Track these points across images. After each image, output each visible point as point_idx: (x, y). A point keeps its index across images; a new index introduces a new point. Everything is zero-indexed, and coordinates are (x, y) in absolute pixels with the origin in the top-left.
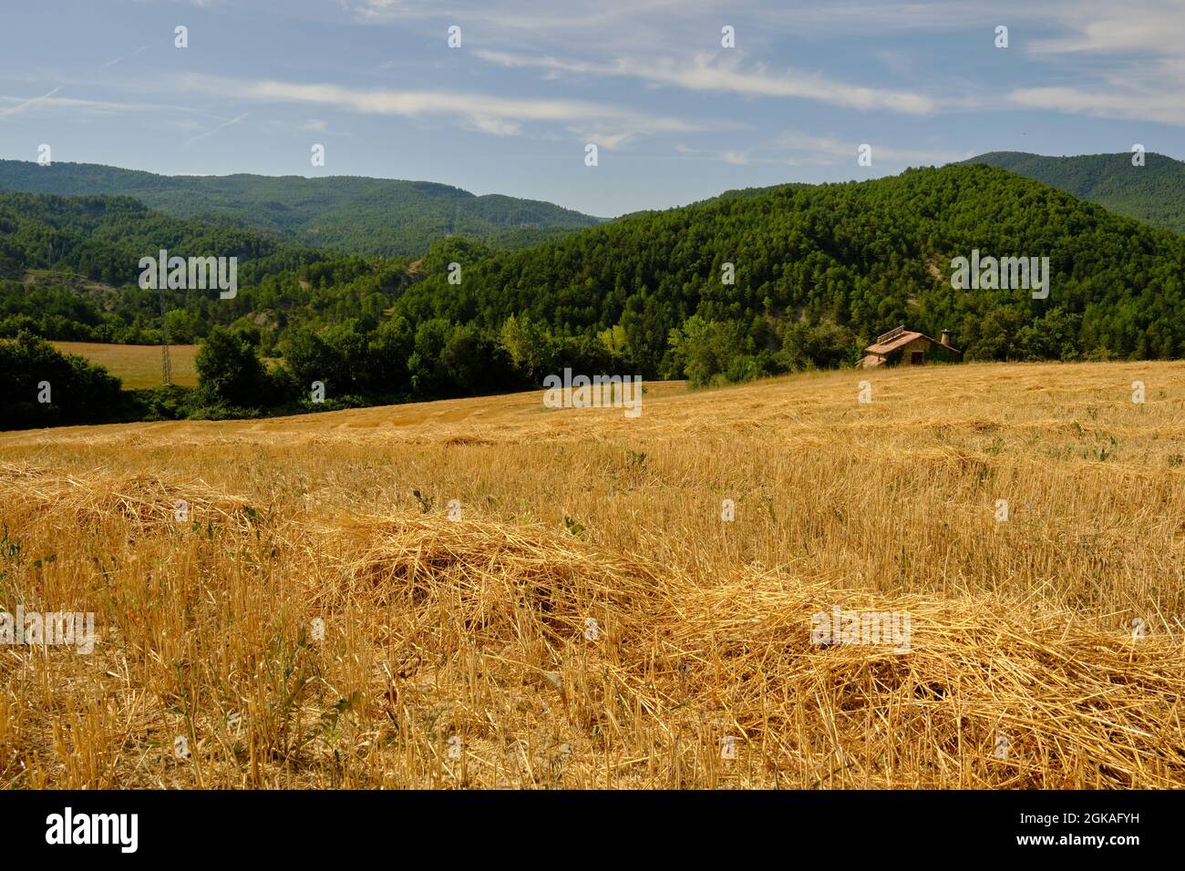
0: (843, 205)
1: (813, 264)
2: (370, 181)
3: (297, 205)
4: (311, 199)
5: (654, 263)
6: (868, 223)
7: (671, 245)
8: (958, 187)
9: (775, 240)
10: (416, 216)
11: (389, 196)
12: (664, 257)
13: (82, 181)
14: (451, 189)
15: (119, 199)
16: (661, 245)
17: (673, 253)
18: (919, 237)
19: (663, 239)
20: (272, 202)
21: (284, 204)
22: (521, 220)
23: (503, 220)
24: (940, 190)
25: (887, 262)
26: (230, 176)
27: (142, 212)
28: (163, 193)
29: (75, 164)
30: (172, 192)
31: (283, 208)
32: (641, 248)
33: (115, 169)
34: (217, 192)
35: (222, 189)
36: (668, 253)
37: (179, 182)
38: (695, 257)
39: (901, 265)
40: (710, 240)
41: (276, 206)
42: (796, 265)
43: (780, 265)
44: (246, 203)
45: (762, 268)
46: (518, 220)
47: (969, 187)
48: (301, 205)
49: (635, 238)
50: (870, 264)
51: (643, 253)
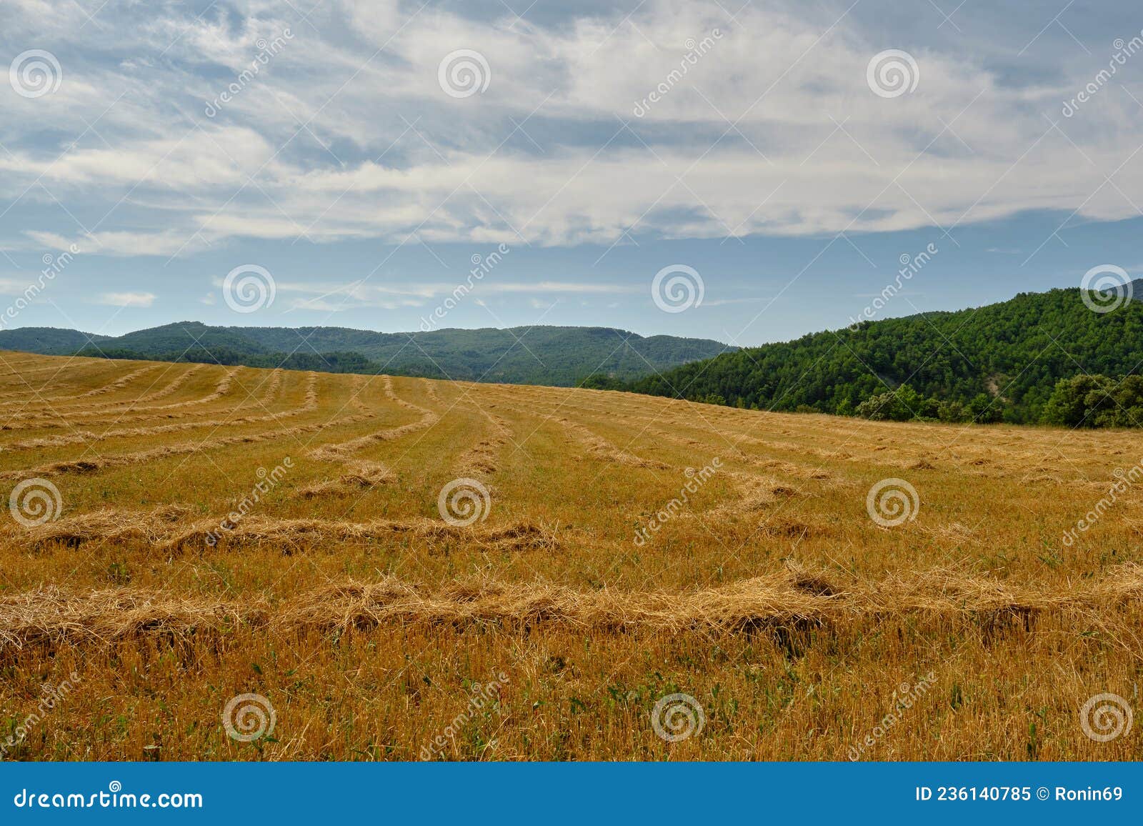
0: (911, 334)
1: (863, 384)
2: (551, 329)
3: (489, 353)
4: (501, 346)
5: (730, 388)
6: (932, 348)
7: (746, 374)
8: (1041, 311)
9: (830, 367)
10: (588, 358)
11: (566, 341)
12: (738, 384)
13: (324, 341)
14: (622, 332)
15: (347, 354)
16: (738, 374)
17: (746, 380)
18: (982, 359)
19: (740, 369)
20: (469, 352)
21: (479, 352)
22: (685, 357)
23: (667, 358)
24: (1022, 316)
25: (942, 381)
26: (438, 331)
27: (364, 364)
28: (383, 348)
29: (320, 328)
30: (392, 346)
31: (478, 356)
32: (720, 377)
33: (349, 330)
34: (426, 344)
35: (429, 342)
36: (743, 381)
37: (397, 338)
38: (761, 384)
39: (953, 383)
40: (779, 368)
41: (471, 354)
42: (846, 385)
43: (833, 386)
44: (448, 353)
45: (817, 388)
46: (682, 357)
47: (1053, 310)
48: (493, 352)
49: (716, 370)
50: (926, 383)
51: (722, 380)
